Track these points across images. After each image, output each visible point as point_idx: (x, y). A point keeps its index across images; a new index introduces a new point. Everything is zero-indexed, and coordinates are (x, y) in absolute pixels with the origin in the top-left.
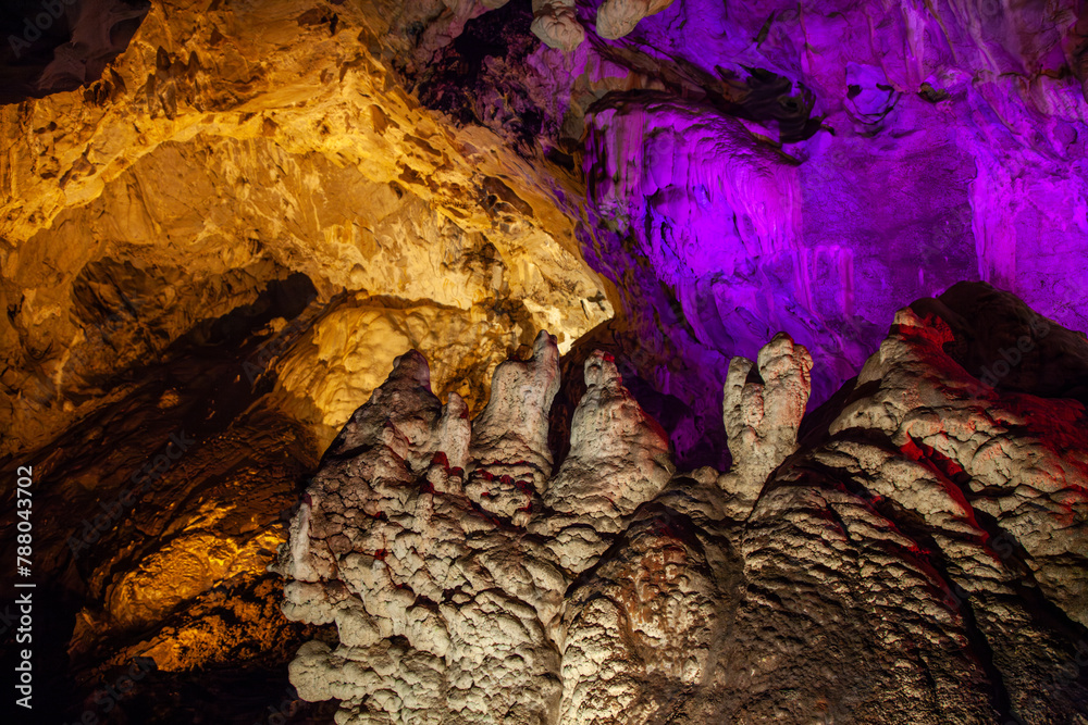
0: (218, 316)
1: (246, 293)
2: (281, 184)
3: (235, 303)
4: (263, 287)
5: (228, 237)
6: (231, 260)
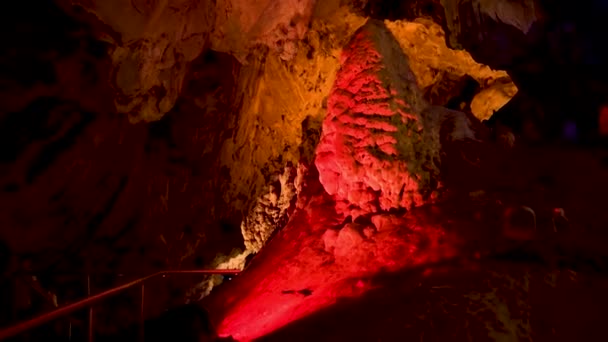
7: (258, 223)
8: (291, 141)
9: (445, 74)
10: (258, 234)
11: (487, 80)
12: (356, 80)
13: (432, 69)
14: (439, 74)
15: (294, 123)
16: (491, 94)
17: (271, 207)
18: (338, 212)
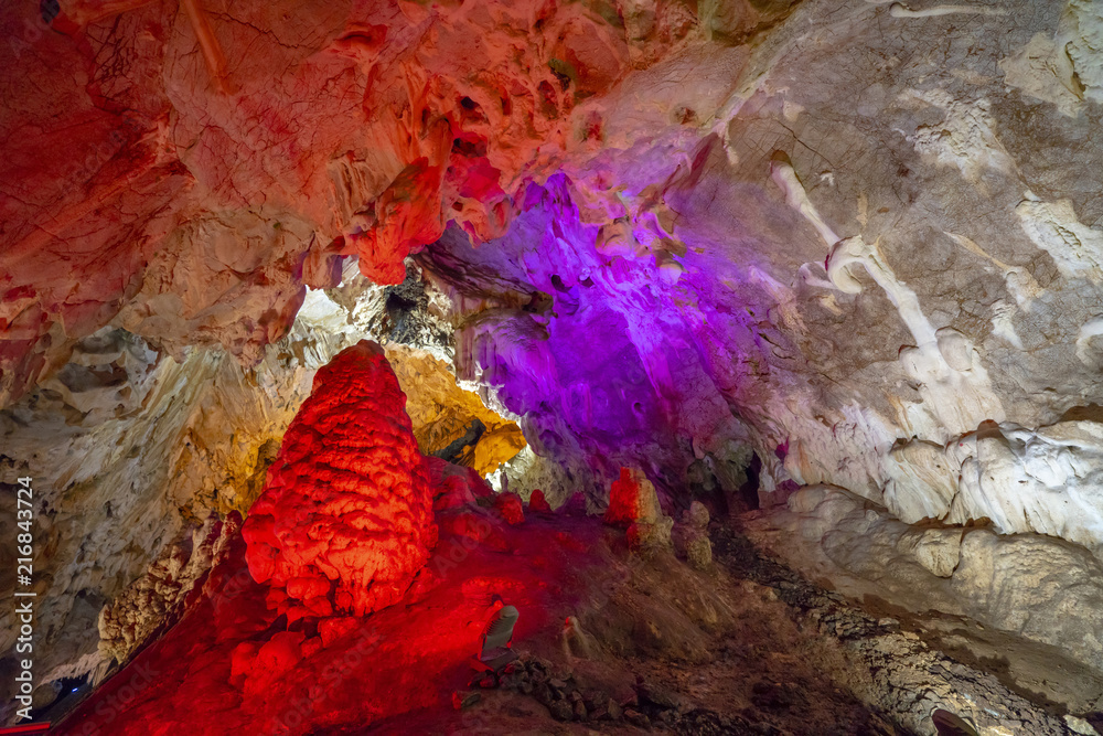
0: (444, 448)
1: (458, 431)
2: (438, 372)
3: (452, 438)
4: (469, 426)
5: (419, 406)
6: (426, 419)
7: (136, 608)
8: (237, 471)
9: (451, 412)
10: (131, 629)
11: (495, 425)
12: (328, 415)
13: (437, 404)
14: (444, 411)
15: (248, 446)
16: (498, 440)
17: (168, 582)
18: (270, 607)
